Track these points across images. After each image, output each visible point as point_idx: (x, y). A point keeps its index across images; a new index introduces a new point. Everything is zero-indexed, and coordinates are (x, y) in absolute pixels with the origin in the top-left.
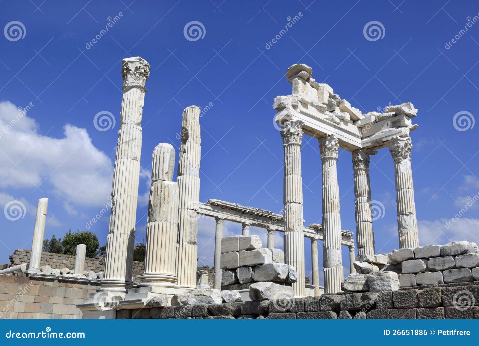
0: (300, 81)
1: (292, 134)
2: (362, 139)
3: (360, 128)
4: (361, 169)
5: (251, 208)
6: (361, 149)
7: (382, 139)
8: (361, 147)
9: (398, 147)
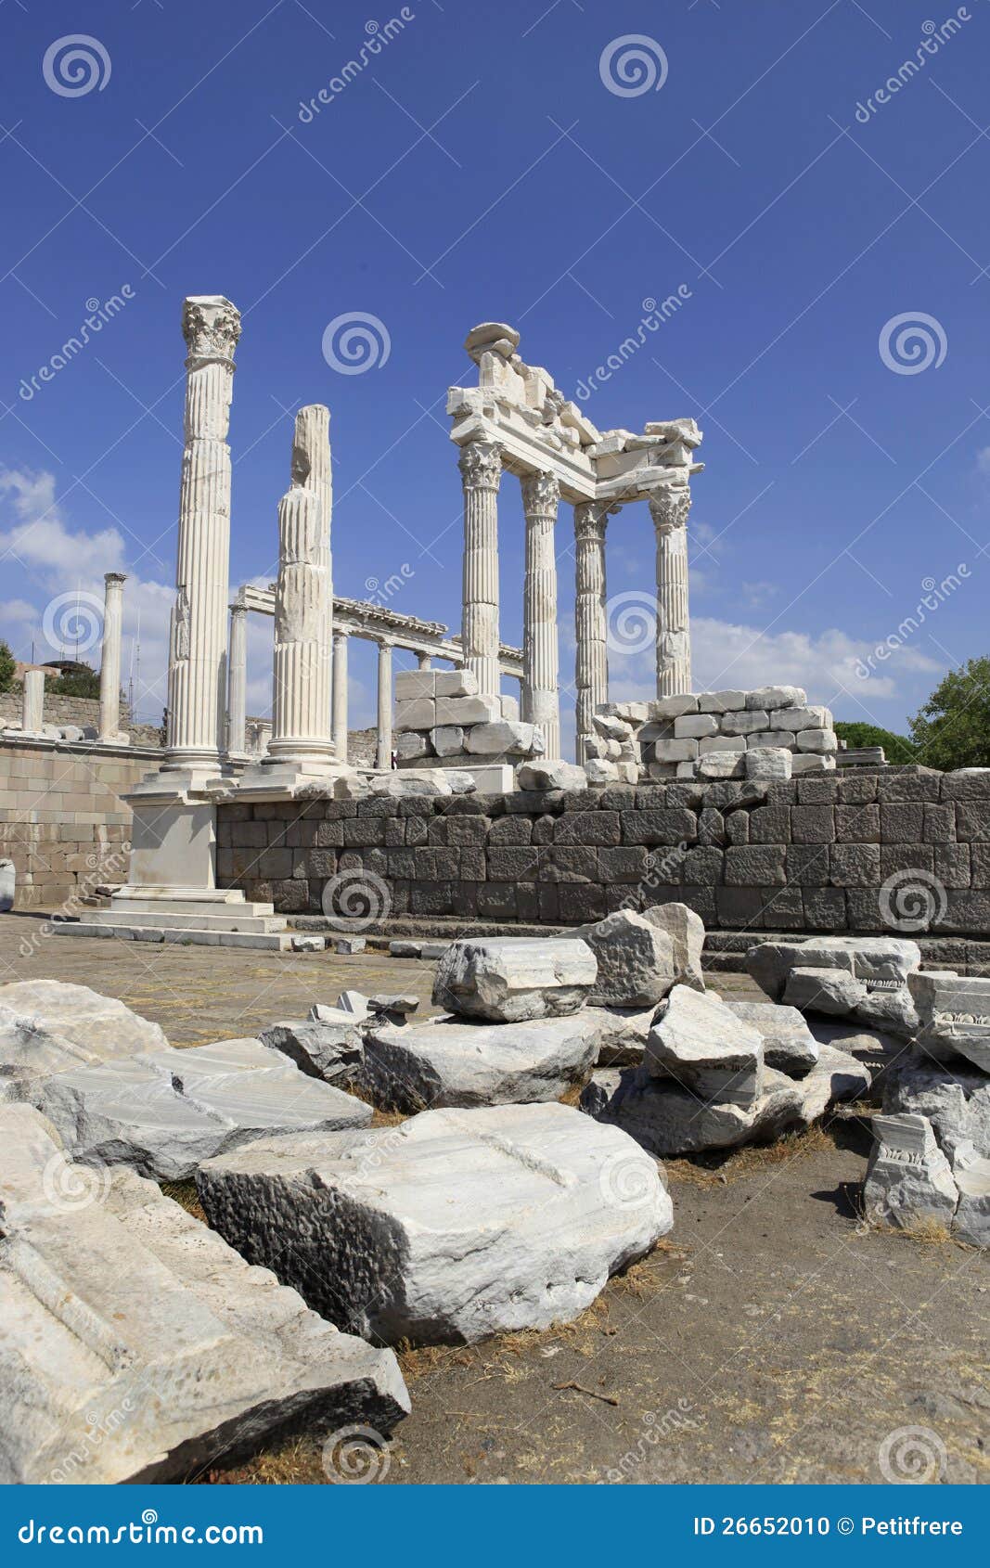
0: (496, 360)
1: (483, 468)
2: (597, 481)
3: (594, 460)
4: (593, 540)
5: (352, 602)
6: (594, 501)
7: (636, 485)
8: (594, 497)
9: (668, 504)
